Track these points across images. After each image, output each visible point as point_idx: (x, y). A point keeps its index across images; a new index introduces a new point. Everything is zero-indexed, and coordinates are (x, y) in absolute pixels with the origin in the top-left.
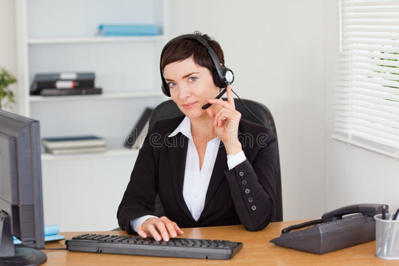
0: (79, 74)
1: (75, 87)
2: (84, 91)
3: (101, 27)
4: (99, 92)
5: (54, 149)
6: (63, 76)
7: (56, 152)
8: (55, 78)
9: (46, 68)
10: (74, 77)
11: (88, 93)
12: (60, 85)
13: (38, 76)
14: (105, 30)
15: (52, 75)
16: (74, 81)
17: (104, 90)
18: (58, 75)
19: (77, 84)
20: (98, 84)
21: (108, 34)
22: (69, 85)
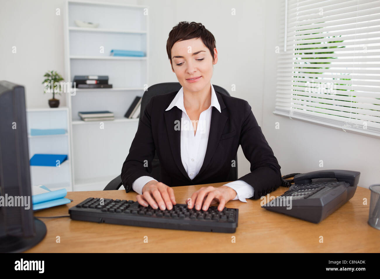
0: (99, 77)
1: (97, 84)
2: (102, 86)
3: (112, 51)
4: (111, 87)
5: (85, 118)
6: (90, 77)
7: (86, 120)
8: (86, 78)
9: (81, 72)
10: (96, 78)
11: (104, 87)
12: (88, 82)
13: (76, 77)
14: (114, 52)
15: (84, 77)
16: (97, 80)
17: (114, 86)
18: (88, 77)
19: (98, 82)
20: (110, 82)
21: (116, 55)
22: (94, 82)
